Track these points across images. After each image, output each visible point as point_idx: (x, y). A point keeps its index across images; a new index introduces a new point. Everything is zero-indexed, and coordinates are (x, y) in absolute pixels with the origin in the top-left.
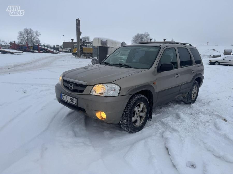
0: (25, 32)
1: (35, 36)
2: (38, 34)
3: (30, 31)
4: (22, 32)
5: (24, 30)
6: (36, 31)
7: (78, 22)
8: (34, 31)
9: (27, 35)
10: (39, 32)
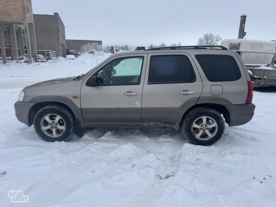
0: (205, 39)
1: (215, 41)
2: (219, 39)
3: (210, 37)
4: (202, 38)
5: (205, 36)
6: (217, 36)
7: (243, 19)
8: (215, 36)
9: (206, 41)
10: (220, 36)
